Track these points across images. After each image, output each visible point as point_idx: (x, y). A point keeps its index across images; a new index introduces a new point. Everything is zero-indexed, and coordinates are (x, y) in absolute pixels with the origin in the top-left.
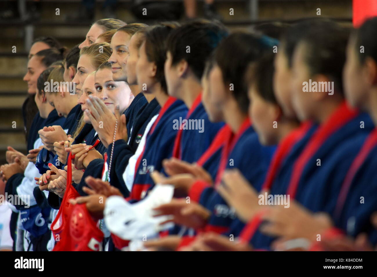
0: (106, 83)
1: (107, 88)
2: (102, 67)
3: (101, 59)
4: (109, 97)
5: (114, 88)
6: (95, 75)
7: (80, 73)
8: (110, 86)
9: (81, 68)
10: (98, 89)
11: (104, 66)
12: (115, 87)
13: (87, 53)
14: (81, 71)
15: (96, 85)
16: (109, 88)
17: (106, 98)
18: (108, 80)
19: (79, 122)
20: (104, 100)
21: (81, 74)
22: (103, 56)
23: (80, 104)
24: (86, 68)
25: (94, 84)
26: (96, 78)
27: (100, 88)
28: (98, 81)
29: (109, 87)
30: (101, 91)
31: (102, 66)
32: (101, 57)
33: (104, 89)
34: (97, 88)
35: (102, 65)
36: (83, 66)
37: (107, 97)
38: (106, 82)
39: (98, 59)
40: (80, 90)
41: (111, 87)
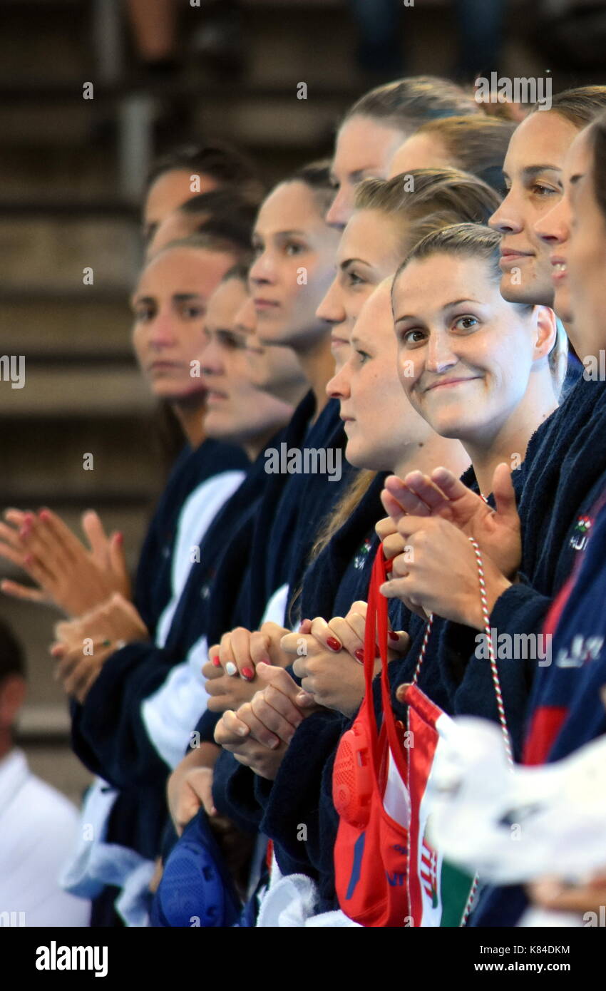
0: (448, 312)
1: (450, 329)
4: (461, 360)
5: (475, 326)
7: (349, 280)
8: (459, 321)
9: (355, 265)
10: (411, 337)
12: (480, 322)
13: (383, 203)
14: (354, 277)
15: (401, 323)
16: (455, 331)
17: (450, 366)
18: (453, 298)
21: (351, 285)
23: (336, 398)
27: (419, 332)
29: (455, 328)
30: (423, 345)
33: (437, 331)
34: (404, 334)
35: (419, 248)
36: (363, 257)
37: (453, 361)
38: (446, 306)
41: (461, 326)
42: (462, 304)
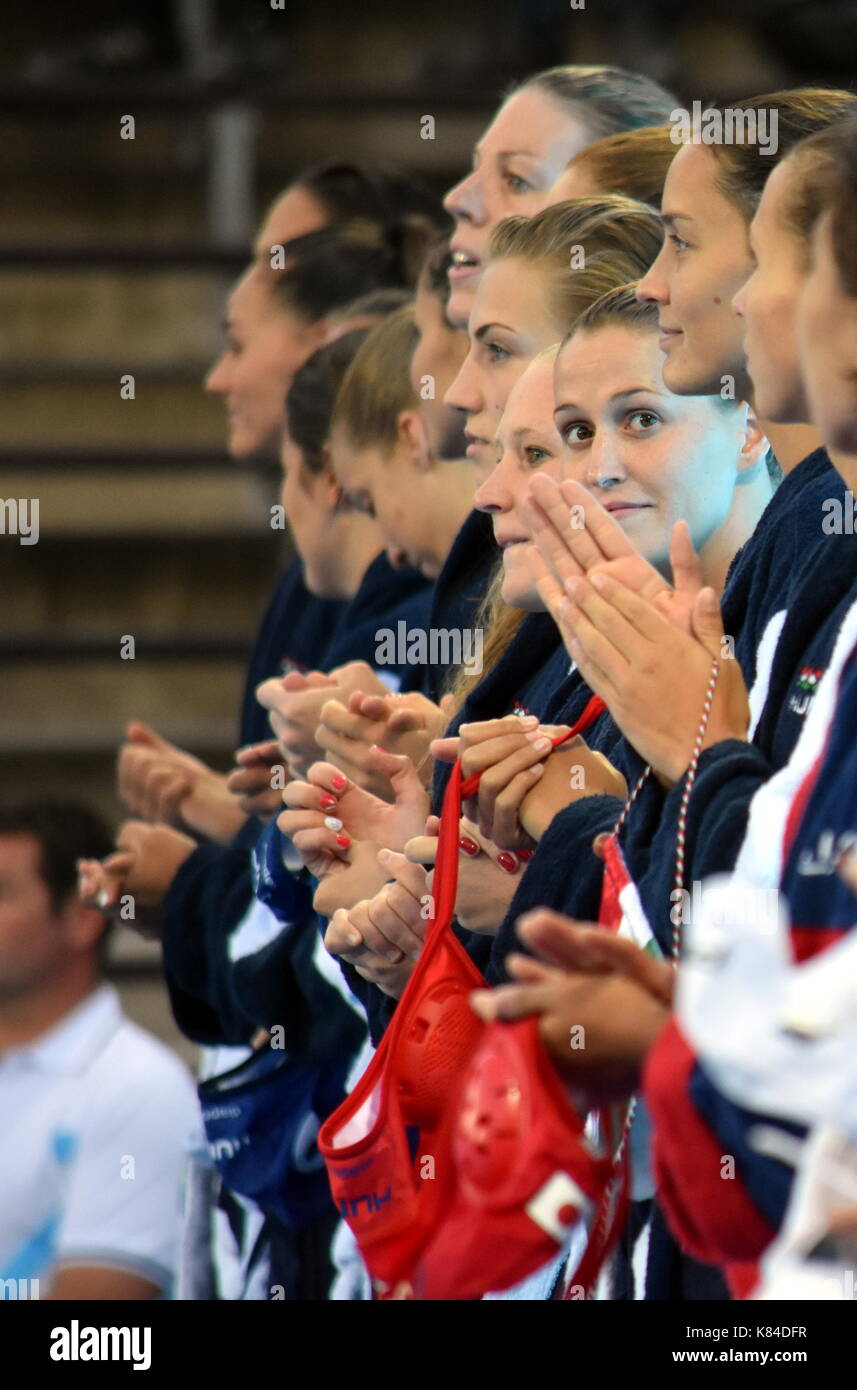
0: (617, 404)
1: (621, 429)
2: (592, 322)
3: (598, 283)
4: (631, 473)
5: (657, 425)
6: (557, 365)
7: (487, 356)
8: (634, 416)
9: (493, 332)
10: (574, 435)
11: (601, 315)
12: (662, 420)
13: (525, 249)
14: (493, 348)
15: (561, 413)
16: (628, 431)
17: (616, 480)
18: (625, 386)
19: (482, 610)
20: (606, 490)
21: (493, 360)
22: (609, 268)
23: (486, 511)
24: (521, 331)
25: (553, 407)
26: (559, 380)
27: (582, 428)
28: (571, 395)
29: (628, 426)
30: (589, 445)
31: (592, 317)
32: (597, 272)
33: (606, 433)
34: (565, 430)
35: (589, 314)
36: (502, 320)
37: (621, 475)
38: (616, 396)
39: (585, 284)
40: (486, 442)
41: (637, 423)
42: (639, 394)
